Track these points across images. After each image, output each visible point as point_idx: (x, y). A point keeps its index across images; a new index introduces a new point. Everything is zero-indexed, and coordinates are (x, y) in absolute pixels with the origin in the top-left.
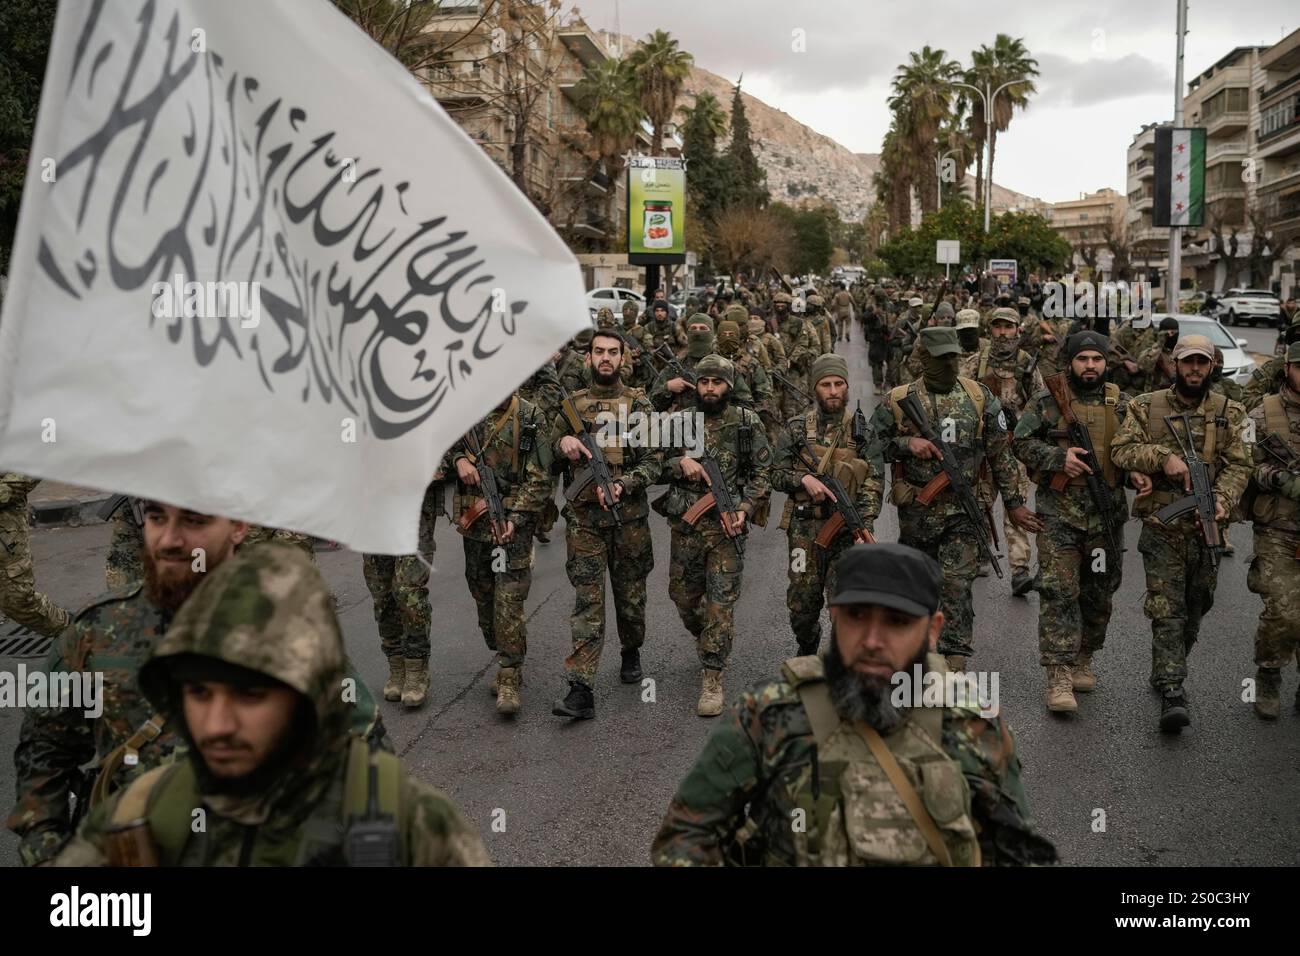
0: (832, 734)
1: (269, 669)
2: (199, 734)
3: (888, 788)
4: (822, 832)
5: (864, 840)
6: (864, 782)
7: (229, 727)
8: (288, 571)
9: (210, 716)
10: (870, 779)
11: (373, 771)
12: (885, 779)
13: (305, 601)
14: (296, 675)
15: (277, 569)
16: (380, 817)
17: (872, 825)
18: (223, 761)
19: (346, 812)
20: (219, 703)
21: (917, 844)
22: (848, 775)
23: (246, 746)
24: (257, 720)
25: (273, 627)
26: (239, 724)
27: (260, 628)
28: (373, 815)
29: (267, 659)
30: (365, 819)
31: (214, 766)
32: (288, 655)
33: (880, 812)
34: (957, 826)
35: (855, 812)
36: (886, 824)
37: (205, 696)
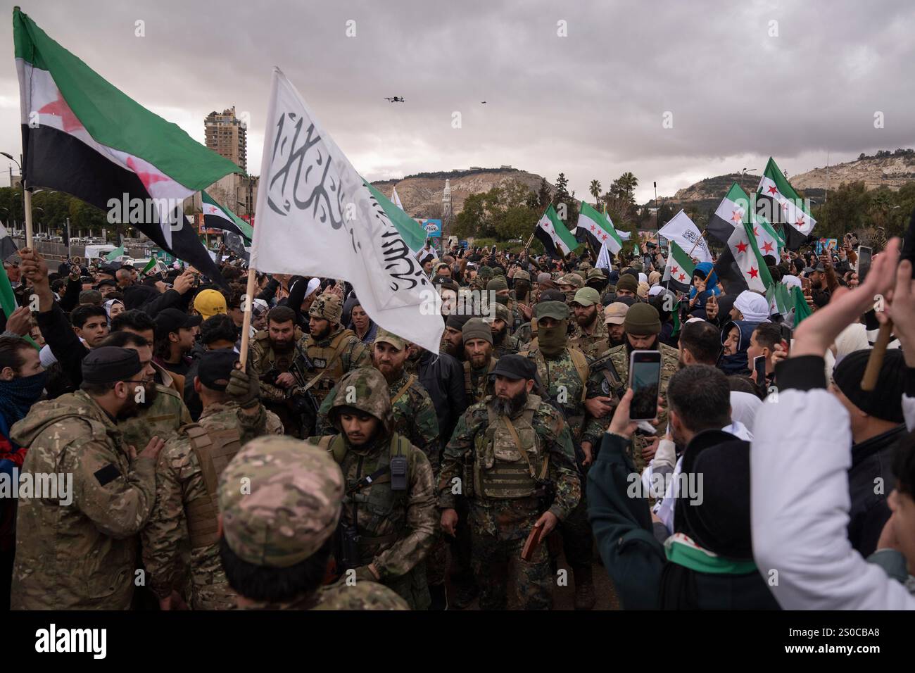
0: (496, 419)
1: (370, 412)
2: (347, 432)
3: (510, 437)
4: (485, 451)
5: (498, 453)
6: (501, 435)
7: (358, 429)
8: (375, 378)
9: (351, 425)
10: (503, 434)
11: (400, 441)
12: (510, 434)
13: (381, 388)
14: (378, 414)
15: (371, 378)
16: (402, 456)
17: (502, 449)
18: (355, 439)
19: (391, 454)
20: (354, 422)
21: (518, 456)
22: (496, 432)
23: (363, 435)
24: (366, 426)
25: (371, 397)
26: (361, 428)
27: (368, 398)
28: (400, 455)
29: (370, 409)
30: (397, 456)
31: (353, 441)
32: (376, 407)
33: (506, 445)
34: (531, 450)
35: (497, 444)
36: (507, 449)
37: (349, 419)
